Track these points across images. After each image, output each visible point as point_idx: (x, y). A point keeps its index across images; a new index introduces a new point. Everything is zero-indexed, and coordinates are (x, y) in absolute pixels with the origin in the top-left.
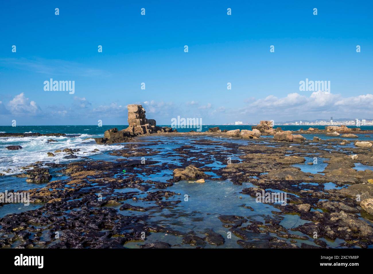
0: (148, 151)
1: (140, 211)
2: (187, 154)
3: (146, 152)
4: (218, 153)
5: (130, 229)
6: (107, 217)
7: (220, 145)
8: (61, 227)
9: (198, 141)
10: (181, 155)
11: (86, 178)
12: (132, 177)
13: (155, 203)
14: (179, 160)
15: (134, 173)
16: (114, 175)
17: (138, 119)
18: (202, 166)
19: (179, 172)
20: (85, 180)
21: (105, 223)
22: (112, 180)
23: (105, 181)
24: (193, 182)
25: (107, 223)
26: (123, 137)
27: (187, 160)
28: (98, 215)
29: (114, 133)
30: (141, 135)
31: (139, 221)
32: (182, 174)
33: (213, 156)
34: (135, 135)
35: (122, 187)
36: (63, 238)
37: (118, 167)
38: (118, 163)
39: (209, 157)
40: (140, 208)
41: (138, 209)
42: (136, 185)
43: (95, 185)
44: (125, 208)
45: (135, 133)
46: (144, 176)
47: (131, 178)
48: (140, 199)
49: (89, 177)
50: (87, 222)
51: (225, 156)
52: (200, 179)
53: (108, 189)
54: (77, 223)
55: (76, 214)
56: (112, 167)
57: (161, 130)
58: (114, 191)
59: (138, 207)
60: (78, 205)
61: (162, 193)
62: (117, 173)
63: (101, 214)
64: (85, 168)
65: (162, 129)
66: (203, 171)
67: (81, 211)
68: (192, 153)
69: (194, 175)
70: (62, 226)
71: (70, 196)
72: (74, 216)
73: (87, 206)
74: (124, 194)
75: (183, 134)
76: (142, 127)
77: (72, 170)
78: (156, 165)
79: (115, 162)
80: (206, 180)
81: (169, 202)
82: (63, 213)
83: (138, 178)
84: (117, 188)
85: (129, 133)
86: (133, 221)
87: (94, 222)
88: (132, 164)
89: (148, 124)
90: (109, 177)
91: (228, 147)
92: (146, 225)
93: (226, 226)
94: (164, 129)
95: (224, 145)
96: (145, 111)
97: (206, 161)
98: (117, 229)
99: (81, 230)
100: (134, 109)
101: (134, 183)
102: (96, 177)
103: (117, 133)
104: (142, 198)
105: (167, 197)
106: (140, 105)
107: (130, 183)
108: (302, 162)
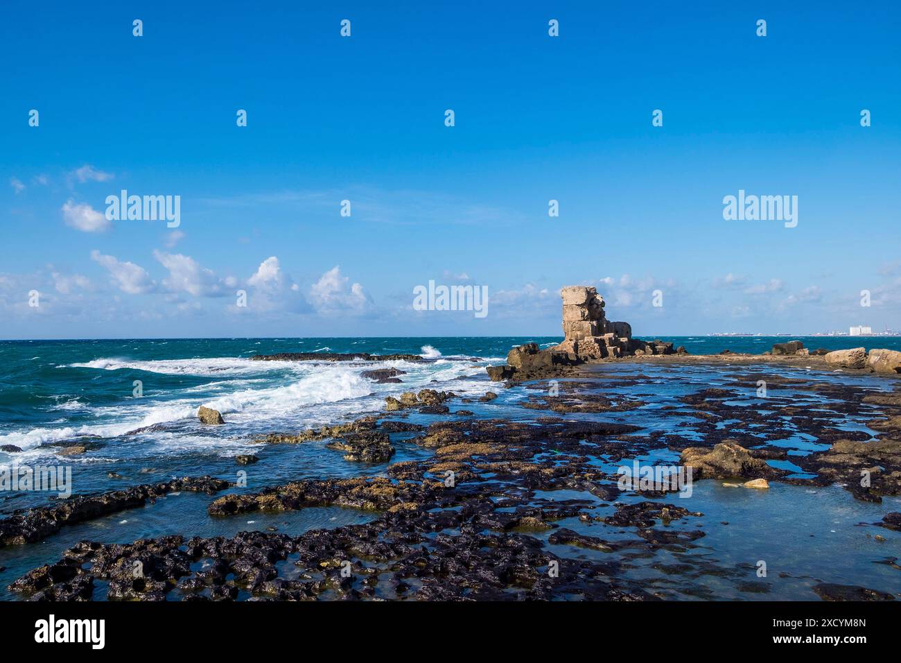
0: (612, 400)
1: (597, 549)
2: (716, 411)
3: (608, 402)
4: (802, 412)
5: (576, 592)
6: (519, 557)
7: (808, 389)
8: (417, 569)
9: (745, 377)
10: (700, 412)
11: (469, 459)
12: (576, 462)
13: (636, 533)
14: (696, 425)
15: (580, 453)
16: (533, 456)
17: (588, 322)
18: (759, 444)
19: (697, 457)
20: (466, 463)
21: (515, 572)
22: (528, 469)
23: (512, 469)
24: (736, 486)
25: (520, 572)
26: (550, 365)
27: (717, 427)
28: (499, 549)
29: (530, 356)
30: (595, 362)
31: (597, 575)
32: (706, 463)
33: (789, 418)
34: (579, 362)
35: (552, 487)
36: (423, 596)
37: (541, 436)
38: (541, 428)
39: (779, 421)
40: (598, 541)
41: (594, 545)
42: (587, 484)
43: (489, 477)
44: (563, 538)
45: (579, 355)
46: (607, 463)
47: (574, 466)
48: (599, 520)
49: (477, 457)
50: (473, 563)
51: (825, 419)
52: (755, 478)
53: (520, 488)
54: (452, 565)
55: (449, 542)
56: (528, 436)
57: (644, 350)
58: (534, 494)
59: (594, 538)
60: (453, 521)
61: (653, 508)
62: (541, 452)
63: (506, 547)
64: (466, 435)
65: (648, 347)
66: (763, 457)
67: (459, 536)
68: (729, 408)
69: (738, 467)
70: (420, 567)
71: (435, 499)
72: (444, 546)
73: (474, 527)
74: (557, 503)
75: (703, 359)
76: (597, 341)
77: (439, 440)
78: (635, 437)
79: (534, 424)
80: (771, 483)
81: (674, 533)
82: (422, 538)
83: (591, 466)
84: (540, 489)
85: (567, 355)
86: (583, 573)
87: (490, 566)
88: (575, 432)
89: (612, 334)
90: (522, 460)
91: (830, 396)
92: (615, 587)
94: (653, 346)
95: (819, 389)
96: (603, 303)
97: (769, 432)
98: (545, 590)
99: (462, 581)
100: (576, 298)
101: (581, 479)
102: (491, 458)
103: (537, 355)
104: (603, 517)
105: (666, 520)
106: (592, 287)
107: (570, 478)
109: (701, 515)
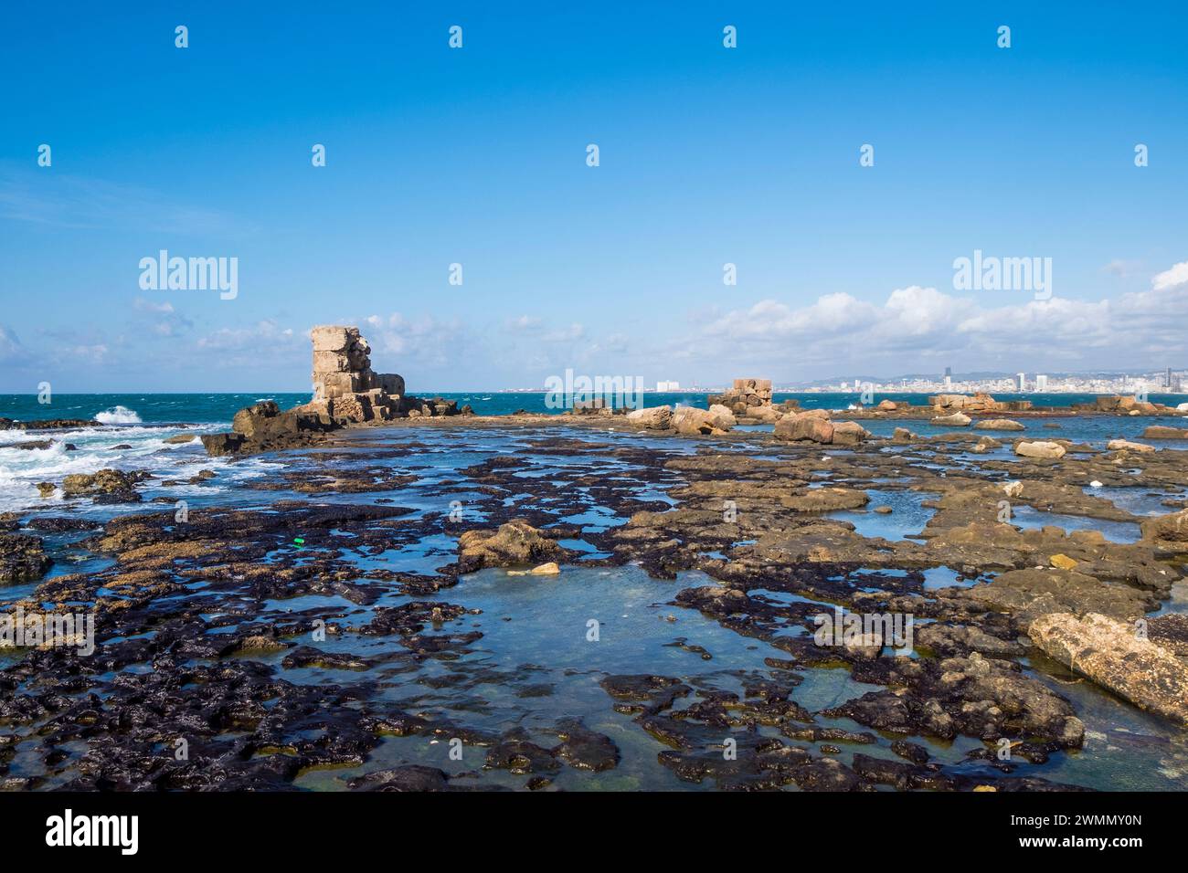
0: (377, 475)
1: (348, 668)
2: (504, 484)
3: (371, 478)
4: (601, 481)
5: (316, 726)
6: (238, 691)
7: (609, 454)
8: (81, 728)
9: (542, 441)
10: (485, 486)
11: (172, 565)
12: (324, 559)
13: (399, 642)
14: (479, 502)
15: (330, 546)
16: (265, 555)
17: (348, 374)
18: (551, 522)
19: (479, 541)
20: (165, 571)
21: (232, 712)
22: (256, 572)
23: (235, 574)
24: (522, 573)
25: (240, 711)
26: (294, 431)
27: (504, 503)
28: (210, 684)
29: (266, 420)
30: (356, 426)
31: (345, 701)
32: (488, 548)
33: (587, 489)
34: (334, 426)
35: (290, 594)
36: (90, 764)
37: (278, 527)
38: (277, 516)
39: (575, 493)
40: (349, 658)
41: (343, 663)
42: (337, 585)
43: (199, 587)
44: (303, 658)
45: (335, 418)
46: (365, 556)
47: (322, 563)
48: (351, 631)
49: (182, 561)
50: (170, 708)
51: (625, 489)
52: (545, 562)
53: (245, 599)
54: (137, 715)
55: (134, 684)
56: (258, 528)
57: (421, 410)
58: (264, 606)
59: (343, 655)
60: (142, 653)
61: (422, 609)
62: (276, 548)
63: (221, 680)
64: (167, 532)
65: (425, 407)
66: (555, 537)
67: (151, 673)
68: (520, 480)
69: (526, 551)
70: (86, 724)
71: (115, 626)
72: (125, 690)
73: (173, 658)
74: (296, 614)
75: (492, 421)
76: (359, 399)
77: (124, 541)
78: (404, 521)
79: (268, 512)
80: (561, 567)
81: (446, 638)
82: (90, 682)
83: (344, 562)
84: (274, 597)
85: (317, 418)
86: (326, 701)
87: (196, 708)
88: (324, 519)
89: (380, 390)
90: (249, 561)
91: (632, 461)
92: (369, 713)
93: (623, 709)
94: (432, 405)
95: (621, 455)
96: (368, 349)
97: (563, 507)
98: (274, 729)
99: (152, 735)
100: (332, 341)
101: (331, 581)
102: (204, 561)
103: (277, 418)
104: (357, 627)
105: (437, 622)
106: (353, 328)
107: (316, 580)
108: (860, 506)
109: (480, 612)
